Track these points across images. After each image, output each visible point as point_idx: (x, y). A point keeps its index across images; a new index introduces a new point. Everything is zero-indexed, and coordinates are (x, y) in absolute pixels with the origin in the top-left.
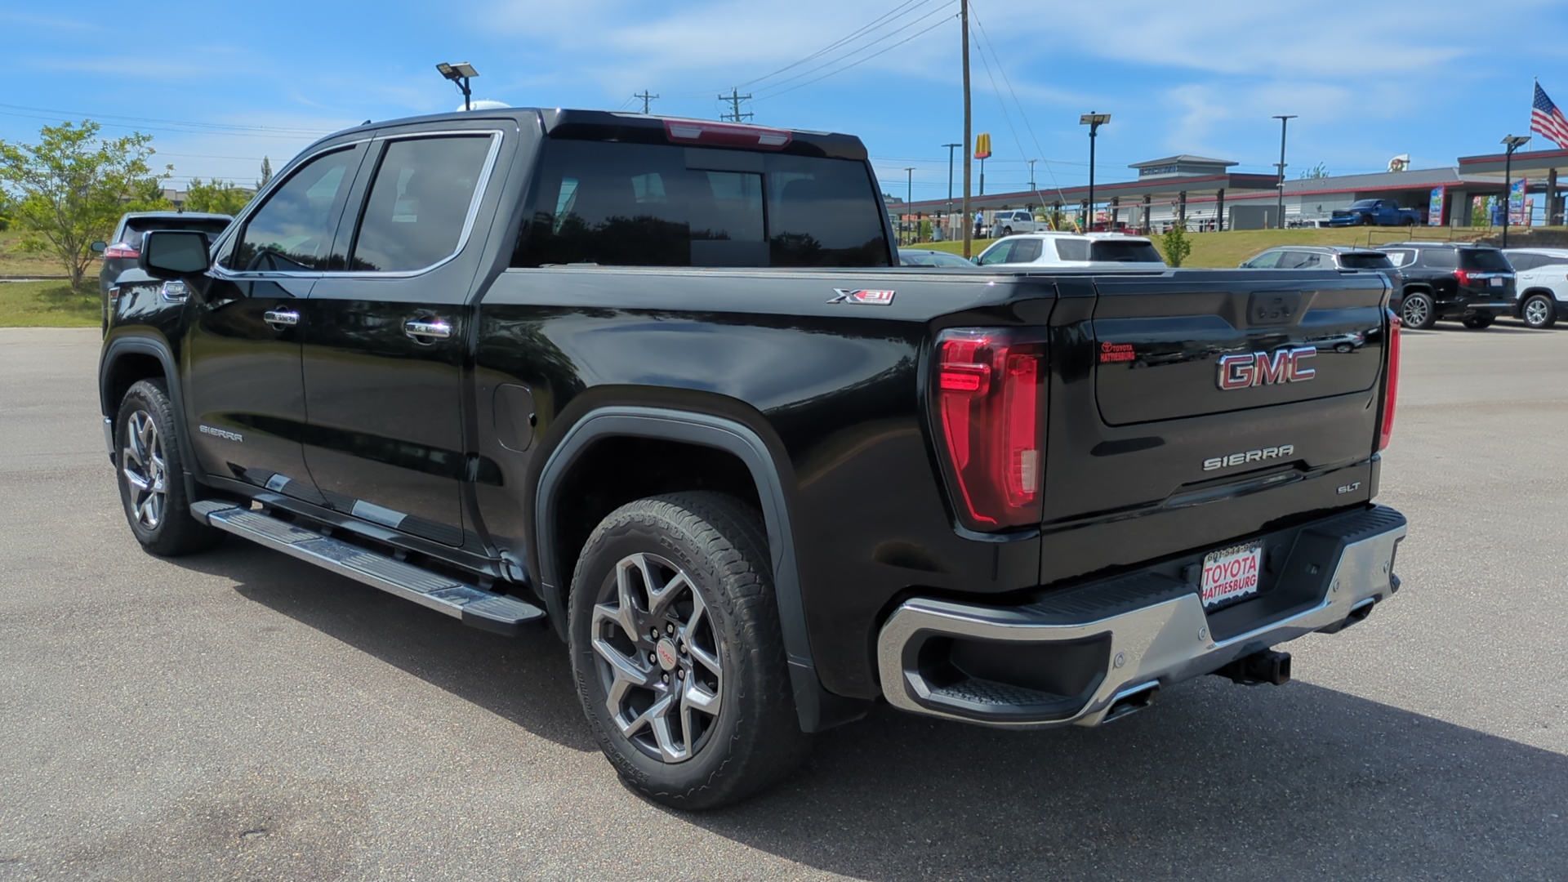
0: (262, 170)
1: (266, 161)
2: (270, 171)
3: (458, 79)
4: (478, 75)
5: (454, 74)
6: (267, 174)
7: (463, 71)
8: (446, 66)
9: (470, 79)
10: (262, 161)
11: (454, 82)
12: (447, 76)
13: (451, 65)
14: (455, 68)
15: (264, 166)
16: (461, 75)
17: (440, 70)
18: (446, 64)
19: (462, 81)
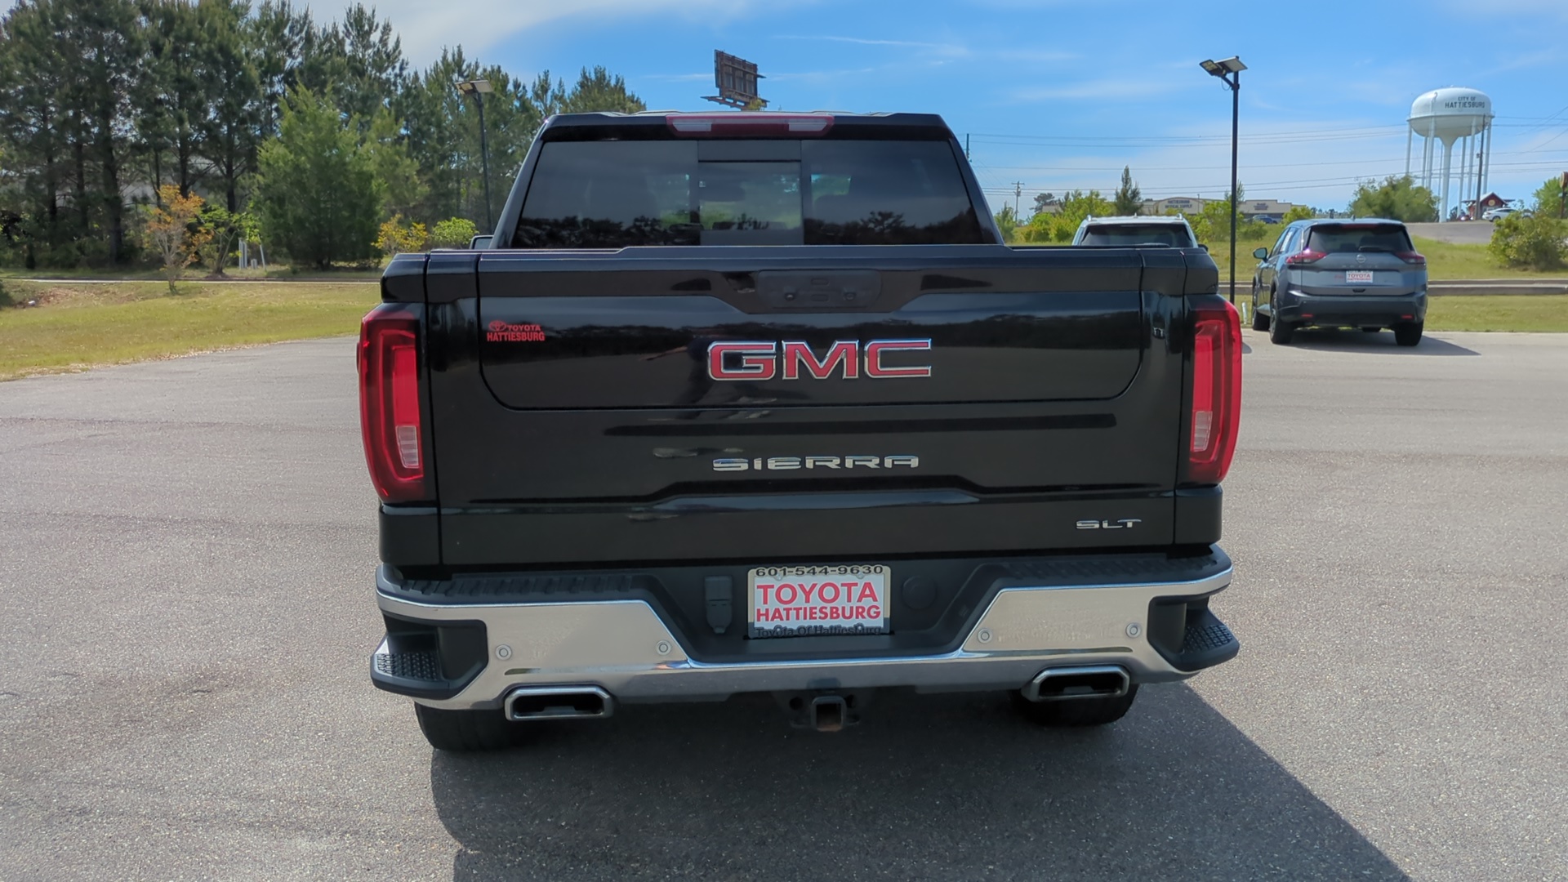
0: (1123, 179)
1: (1127, 171)
2: (1130, 180)
3: (1225, 75)
4: (1246, 68)
5: (1219, 70)
6: (1127, 183)
7: (1231, 66)
8: (1210, 63)
9: (1240, 73)
10: (1123, 171)
11: (1220, 79)
12: (1213, 72)
13: (1215, 62)
14: (1223, 64)
15: (1124, 176)
16: (1229, 71)
17: (1204, 68)
18: (1210, 60)
19: (1230, 76)
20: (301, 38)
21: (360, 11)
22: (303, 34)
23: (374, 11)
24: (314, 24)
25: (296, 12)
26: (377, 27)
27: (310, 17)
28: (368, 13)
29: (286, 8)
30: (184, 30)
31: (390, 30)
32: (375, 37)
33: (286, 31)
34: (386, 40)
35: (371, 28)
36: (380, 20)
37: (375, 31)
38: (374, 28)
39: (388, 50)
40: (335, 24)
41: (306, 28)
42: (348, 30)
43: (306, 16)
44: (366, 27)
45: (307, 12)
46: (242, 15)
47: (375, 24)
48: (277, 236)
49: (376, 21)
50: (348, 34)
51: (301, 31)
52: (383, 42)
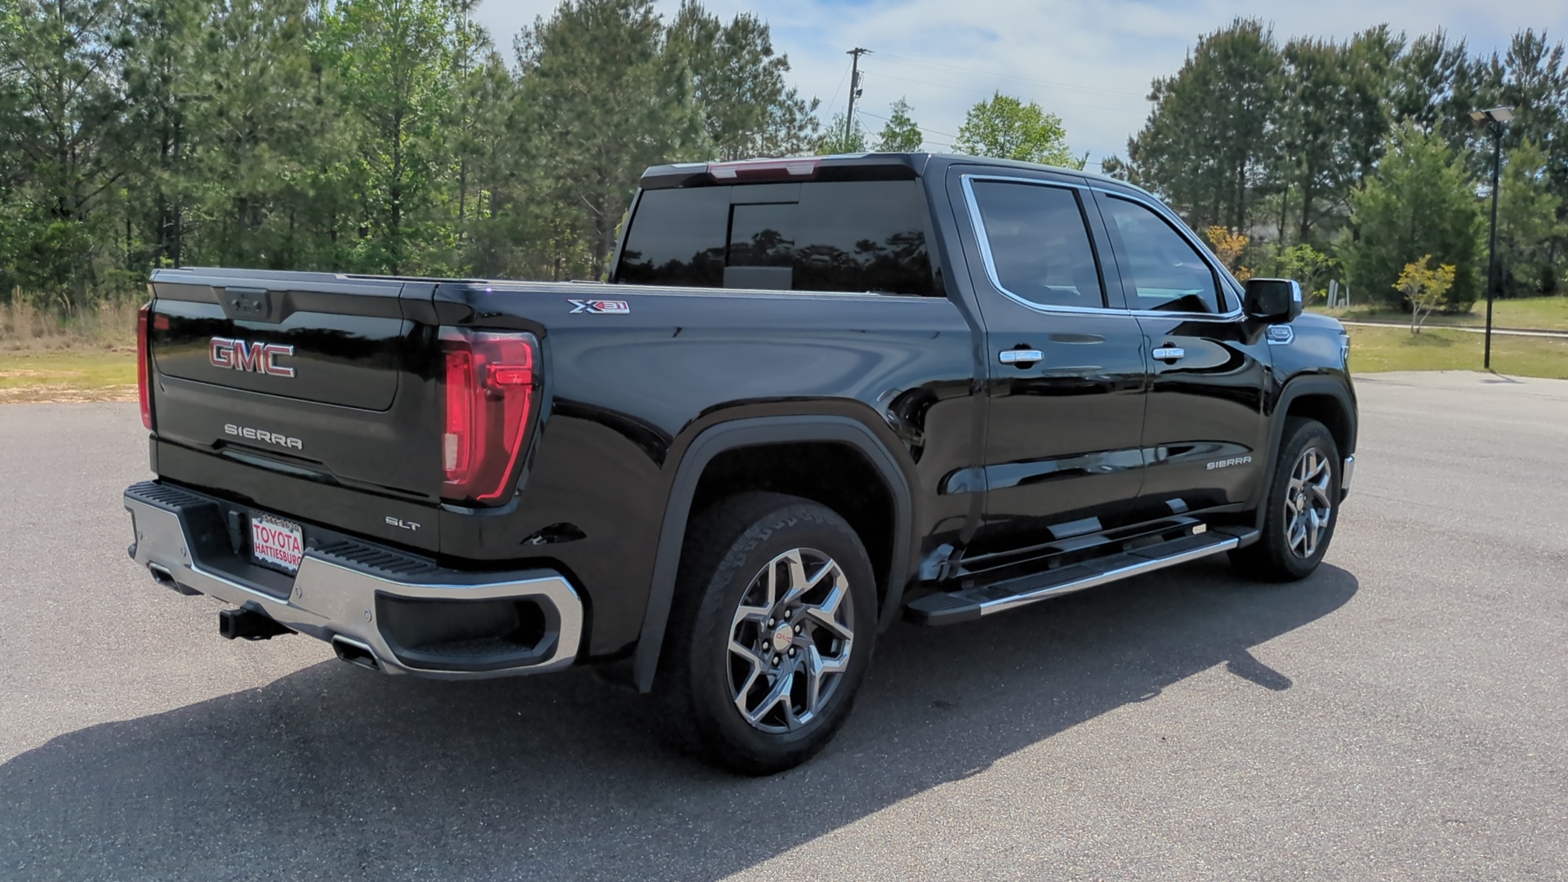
20: (1452, 73)
21: (1530, 37)
22: (1455, 68)
23: (1544, 35)
24: (1468, 56)
25: (1450, 45)
26: (1547, 51)
27: (1464, 50)
28: (1538, 37)
29: (1440, 42)
30: (1322, 75)
31: (1562, 53)
32: (1543, 63)
33: (1437, 66)
34: (1556, 65)
35: (1539, 52)
36: (1551, 44)
37: (1544, 56)
38: (1543, 53)
39: (1556, 76)
40: (1495, 53)
41: (1459, 60)
42: (1511, 58)
43: (1461, 48)
44: (1535, 54)
45: (1462, 43)
46: (1394, 53)
47: (1545, 49)
48: (1360, 276)
49: (1546, 44)
50: (1511, 62)
51: (1453, 64)
52: (1553, 67)
